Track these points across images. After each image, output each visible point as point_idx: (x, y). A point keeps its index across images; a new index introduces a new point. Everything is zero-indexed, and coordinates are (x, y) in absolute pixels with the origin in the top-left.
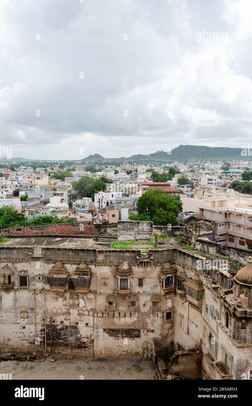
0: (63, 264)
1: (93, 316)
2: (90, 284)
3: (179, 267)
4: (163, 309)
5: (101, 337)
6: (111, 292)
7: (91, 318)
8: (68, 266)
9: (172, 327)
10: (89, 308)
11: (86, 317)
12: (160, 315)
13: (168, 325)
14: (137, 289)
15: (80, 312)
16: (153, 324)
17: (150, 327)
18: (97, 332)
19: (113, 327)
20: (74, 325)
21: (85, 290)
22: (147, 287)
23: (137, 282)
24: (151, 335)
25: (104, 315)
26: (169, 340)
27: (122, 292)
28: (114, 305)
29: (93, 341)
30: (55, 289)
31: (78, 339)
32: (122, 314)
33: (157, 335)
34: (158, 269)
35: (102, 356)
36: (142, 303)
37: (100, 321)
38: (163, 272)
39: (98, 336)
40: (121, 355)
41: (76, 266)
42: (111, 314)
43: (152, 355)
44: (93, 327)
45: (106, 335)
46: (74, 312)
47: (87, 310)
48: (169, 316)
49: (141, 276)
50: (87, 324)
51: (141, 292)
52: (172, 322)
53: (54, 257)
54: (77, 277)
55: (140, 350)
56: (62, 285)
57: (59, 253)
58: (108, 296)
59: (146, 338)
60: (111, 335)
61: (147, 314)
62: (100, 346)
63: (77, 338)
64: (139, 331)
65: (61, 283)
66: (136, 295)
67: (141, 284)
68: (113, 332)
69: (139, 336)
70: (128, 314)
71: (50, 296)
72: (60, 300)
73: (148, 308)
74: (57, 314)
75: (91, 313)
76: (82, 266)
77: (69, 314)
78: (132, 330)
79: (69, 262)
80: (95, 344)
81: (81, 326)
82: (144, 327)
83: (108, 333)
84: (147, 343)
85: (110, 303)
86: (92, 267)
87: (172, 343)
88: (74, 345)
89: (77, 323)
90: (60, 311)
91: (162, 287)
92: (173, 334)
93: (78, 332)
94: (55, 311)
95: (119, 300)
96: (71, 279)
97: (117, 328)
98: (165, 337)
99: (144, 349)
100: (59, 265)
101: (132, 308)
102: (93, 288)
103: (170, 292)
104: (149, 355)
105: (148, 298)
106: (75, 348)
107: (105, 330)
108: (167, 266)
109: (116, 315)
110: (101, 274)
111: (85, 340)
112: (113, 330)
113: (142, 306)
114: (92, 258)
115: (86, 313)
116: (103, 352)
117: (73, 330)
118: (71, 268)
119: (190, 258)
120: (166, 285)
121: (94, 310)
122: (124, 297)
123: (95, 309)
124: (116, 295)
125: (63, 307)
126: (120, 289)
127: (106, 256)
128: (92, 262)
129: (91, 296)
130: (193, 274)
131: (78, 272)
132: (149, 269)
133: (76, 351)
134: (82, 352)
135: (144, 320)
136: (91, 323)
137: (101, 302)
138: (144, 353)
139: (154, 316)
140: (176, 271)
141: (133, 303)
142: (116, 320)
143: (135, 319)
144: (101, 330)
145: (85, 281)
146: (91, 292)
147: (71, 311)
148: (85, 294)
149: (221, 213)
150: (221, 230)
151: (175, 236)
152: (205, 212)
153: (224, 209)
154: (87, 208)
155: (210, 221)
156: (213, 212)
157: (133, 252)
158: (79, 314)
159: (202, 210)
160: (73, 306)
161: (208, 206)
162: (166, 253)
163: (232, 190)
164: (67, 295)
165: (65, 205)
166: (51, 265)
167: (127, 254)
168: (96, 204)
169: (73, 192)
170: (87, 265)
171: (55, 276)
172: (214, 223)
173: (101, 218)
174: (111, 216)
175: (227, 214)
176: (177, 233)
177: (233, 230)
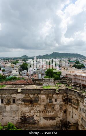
0: (29, 94)
1: (39, 113)
2: (38, 101)
4: (63, 109)
5: (42, 120)
6: (46, 104)
7: (38, 113)
9: (66, 116)
10: (38, 110)
11: (37, 113)
12: (62, 111)
13: (65, 115)
14: (55, 103)
15: (35, 111)
16: (60, 115)
17: (59, 116)
18: (41, 118)
19: (46, 116)
20: (32, 116)
22: (58, 102)
23: (55, 100)
24: (59, 119)
25: (43, 112)
26: (65, 120)
27: (50, 104)
28: (47, 109)
29: (39, 122)
30: (26, 103)
31: (34, 121)
32: (49, 112)
33: (61, 119)
34: (62, 95)
35: (42, 127)
36: (56, 107)
37: (41, 114)
39: (41, 120)
40: (49, 126)
41: (33, 95)
42: (45, 112)
43: (59, 125)
44: (39, 117)
45: (44, 119)
46: (32, 111)
47: (37, 111)
48: (65, 112)
49: (56, 98)
50: (37, 116)
51: (56, 104)
53: (25, 92)
54: (34, 99)
55: (55, 124)
56: (28, 102)
57: (27, 90)
58: (45, 106)
59: (57, 120)
60: (45, 119)
61: (58, 111)
62: (41, 123)
63: (33, 121)
64: (55, 117)
66: (54, 105)
68: (46, 118)
69: (55, 119)
70: (51, 112)
71: (23, 106)
72: (27, 107)
73: (58, 109)
74: (26, 112)
75: (38, 112)
76: (36, 95)
77: (31, 112)
78: (53, 117)
79: (31, 94)
81: (35, 116)
82: (57, 116)
83: (44, 118)
84: (58, 121)
85: (45, 108)
86: (39, 95)
88: (32, 123)
89: (33, 115)
90: (27, 111)
91: (63, 101)
92: (66, 118)
93: (34, 119)
94: (25, 111)
95: (48, 107)
96: (32, 100)
97: (48, 116)
98: (64, 119)
99: (57, 124)
100: (27, 95)
101: (53, 110)
102: (39, 103)
103: (66, 104)
104: (58, 126)
105: (58, 106)
106: (32, 124)
107: (43, 118)
108: (65, 94)
109: (47, 112)
110: (42, 98)
111: (36, 121)
112: (46, 117)
113: (56, 109)
114: (39, 92)
115: (36, 112)
116: (42, 125)
117: (32, 118)
118: (31, 96)
119: (73, 92)
120: (65, 101)
121: (39, 111)
122: (50, 106)
123: (40, 110)
124: (47, 105)
125: (28, 110)
127: (44, 91)
128: (39, 94)
129: (38, 106)
130: (75, 97)
131: (34, 97)
132: (59, 96)
133: (33, 125)
134: (35, 126)
135: (57, 114)
136: (38, 115)
137: (42, 107)
138: (57, 125)
139: (60, 112)
140: (68, 96)
141: (53, 108)
142: (47, 114)
143: (54, 113)
144: (42, 118)
146: (38, 104)
147: (31, 111)
148: (36, 105)
149: (73, 75)
150: (73, 81)
151: (63, 84)
152: (68, 75)
153: (75, 74)
154: (26, 74)
155: (70, 78)
156: (70, 75)
157: (53, 90)
158: (34, 112)
159: (67, 74)
160: (32, 109)
161: (69, 73)
162: (64, 90)
163: (74, 68)
164: (30, 105)
165: (18, 73)
166: (24, 95)
167: (51, 91)
168: (29, 72)
169: (20, 68)
170: (37, 95)
171: (26, 99)
172: (71, 79)
173: (31, 77)
174: (35, 77)
175: (75, 76)
176: (64, 83)
177: (77, 81)
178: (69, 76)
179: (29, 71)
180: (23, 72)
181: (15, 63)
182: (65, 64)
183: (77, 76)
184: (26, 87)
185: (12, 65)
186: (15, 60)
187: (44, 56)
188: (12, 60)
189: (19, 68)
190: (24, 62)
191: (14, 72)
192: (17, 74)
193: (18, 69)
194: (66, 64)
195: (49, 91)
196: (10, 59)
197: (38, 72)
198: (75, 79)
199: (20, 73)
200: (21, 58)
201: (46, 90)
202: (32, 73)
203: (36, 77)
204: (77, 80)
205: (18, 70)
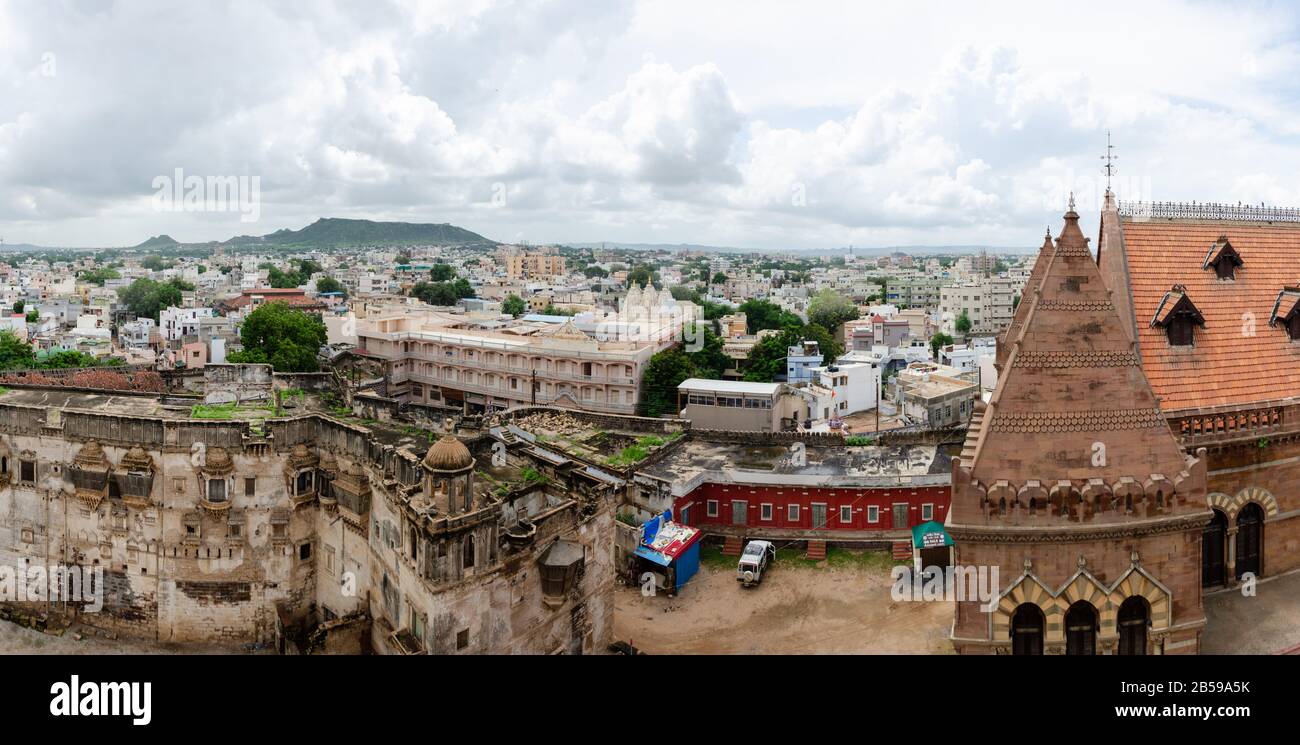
0: (100, 445)
1: (157, 554)
2: (150, 488)
3: (322, 451)
4: (294, 539)
5: (172, 598)
6: (191, 506)
7: (152, 558)
8: (108, 450)
9: (312, 574)
10: (149, 537)
11: (143, 556)
12: (289, 551)
13: (304, 571)
14: (242, 501)
15: (132, 544)
16: (274, 572)
17: (270, 577)
18: (164, 589)
19: (195, 579)
20: (120, 569)
21: (141, 501)
22: (262, 496)
23: (244, 486)
24: (272, 595)
25: (179, 554)
26: (306, 602)
27: (214, 506)
28: (198, 534)
29: (155, 606)
30: (84, 494)
31: (127, 600)
32: (214, 552)
33: (282, 594)
34: (284, 457)
35: (173, 639)
36: (252, 528)
37: (169, 566)
38: (293, 464)
39: (165, 596)
40: (211, 637)
41: (123, 452)
42: (192, 551)
43: (274, 636)
44: (157, 577)
45: (182, 595)
46: (119, 543)
47: (144, 541)
48: (306, 551)
49: (250, 473)
50: (144, 570)
51: (251, 505)
52: (313, 564)
53: (83, 431)
54: (125, 473)
55: (250, 626)
56: (96, 487)
57: (93, 423)
58: (187, 515)
59: (262, 601)
60: (191, 596)
61: (263, 552)
62: (170, 619)
63: (124, 596)
64: (248, 588)
65: (95, 482)
66: (241, 513)
67: (250, 487)
68: (195, 589)
69: (247, 597)
70: (226, 552)
71: (75, 507)
72: (94, 516)
73: (264, 538)
74: (87, 544)
75: (152, 548)
76: (136, 452)
77: (110, 546)
78: (234, 584)
79: (110, 442)
80: (160, 613)
81: (133, 573)
82: (258, 577)
83: (185, 590)
84: (263, 610)
85: (191, 529)
86: (155, 454)
87: (313, 606)
88: (118, 610)
89: (125, 567)
90: (92, 539)
91: (293, 493)
92: (314, 587)
93: (127, 585)
94: (83, 537)
95: (208, 523)
96: (114, 477)
97: (204, 580)
98: (298, 596)
99: (257, 624)
100: (92, 446)
101: (233, 540)
102: (156, 496)
103: (308, 504)
104: (269, 637)
105: (265, 518)
106: (121, 617)
107: (179, 585)
108: (301, 451)
109: (202, 553)
110: (171, 469)
111: (141, 603)
112: (195, 586)
113: (252, 535)
114: (155, 437)
115: (142, 547)
116: (175, 631)
117: (117, 581)
118: (115, 455)
119: (343, 434)
120: (299, 489)
121: (157, 542)
122: (216, 516)
123: (161, 541)
124: (202, 513)
125: (99, 532)
126: (210, 500)
127: (182, 434)
128: (154, 445)
129: (152, 513)
130: (350, 463)
131: (127, 462)
132: (265, 459)
133: (122, 623)
134: (134, 628)
135: (256, 564)
136: (152, 570)
137: (173, 526)
138: (257, 632)
139: (276, 554)
140: (318, 459)
141: (235, 530)
142: (202, 565)
143: (240, 562)
144: (172, 585)
145: (140, 481)
146: (152, 505)
147: (114, 540)
148: (141, 508)
149: (396, 342)
150: (398, 374)
151: (314, 391)
152: (368, 342)
153: (403, 335)
154: (145, 339)
155: (378, 360)
156: (383, 342)
157: (234, 425)
158: (129, 549)
159: (363, 339)
160: (118, 531)
161: (374, 331)
162: (298, 426)
163: (416, 299)
164: (107, 508)
165: (105, 332)
166: (78, 447)
167: (223, 430)
168: (163, 331)
169: (119, 307)
170: (145, 450)
171: (84, 468)
172: (387, 363)
173: (172, 357)
174: (191, 354)
175: (409, 344)
176: (319, 386)
177: (419, 373)
178: (373, 349)
179: (163, 322)
180: (130, 326)
181: (99, 280)
182: (374, 282)
183: (416, 348)
184: (105, 406)
185: (83, 286)
186: (105, 265)
187: (269, 237)
188: (89, 264)
189: (113, 306)
190: (150, 270)
191: (86, 326)
192: (99, 340)
193: (106, 309)
194: (379, 282)
195: (213, 431)
196: (82, 256)
197: (214, 328)
198: (409, 362)
199: (114, 332)
200: (139, 251)
201: (193, 429)
202: (179, 334)
203: (196, 354)
204: (416, 367)
205: (106, 317)
